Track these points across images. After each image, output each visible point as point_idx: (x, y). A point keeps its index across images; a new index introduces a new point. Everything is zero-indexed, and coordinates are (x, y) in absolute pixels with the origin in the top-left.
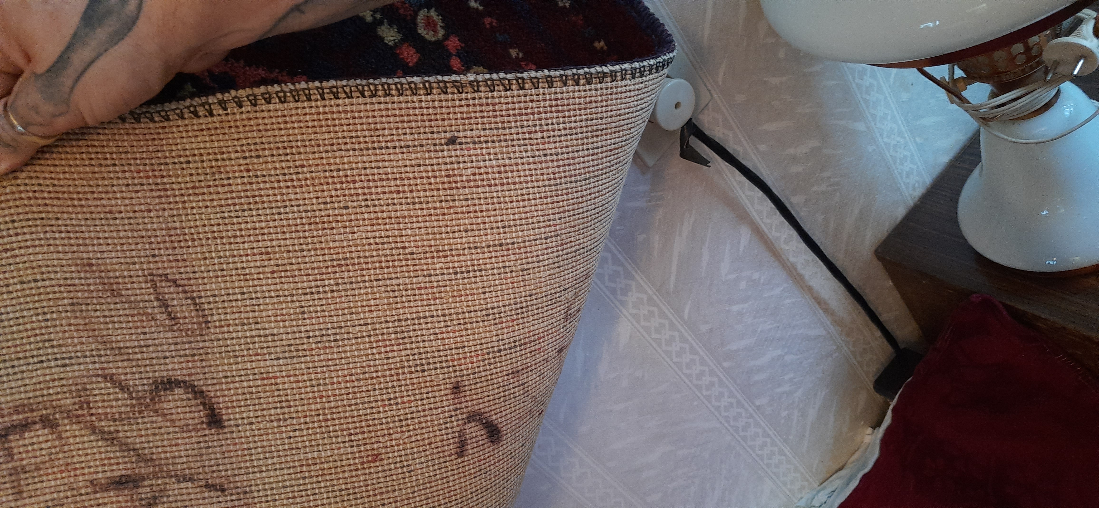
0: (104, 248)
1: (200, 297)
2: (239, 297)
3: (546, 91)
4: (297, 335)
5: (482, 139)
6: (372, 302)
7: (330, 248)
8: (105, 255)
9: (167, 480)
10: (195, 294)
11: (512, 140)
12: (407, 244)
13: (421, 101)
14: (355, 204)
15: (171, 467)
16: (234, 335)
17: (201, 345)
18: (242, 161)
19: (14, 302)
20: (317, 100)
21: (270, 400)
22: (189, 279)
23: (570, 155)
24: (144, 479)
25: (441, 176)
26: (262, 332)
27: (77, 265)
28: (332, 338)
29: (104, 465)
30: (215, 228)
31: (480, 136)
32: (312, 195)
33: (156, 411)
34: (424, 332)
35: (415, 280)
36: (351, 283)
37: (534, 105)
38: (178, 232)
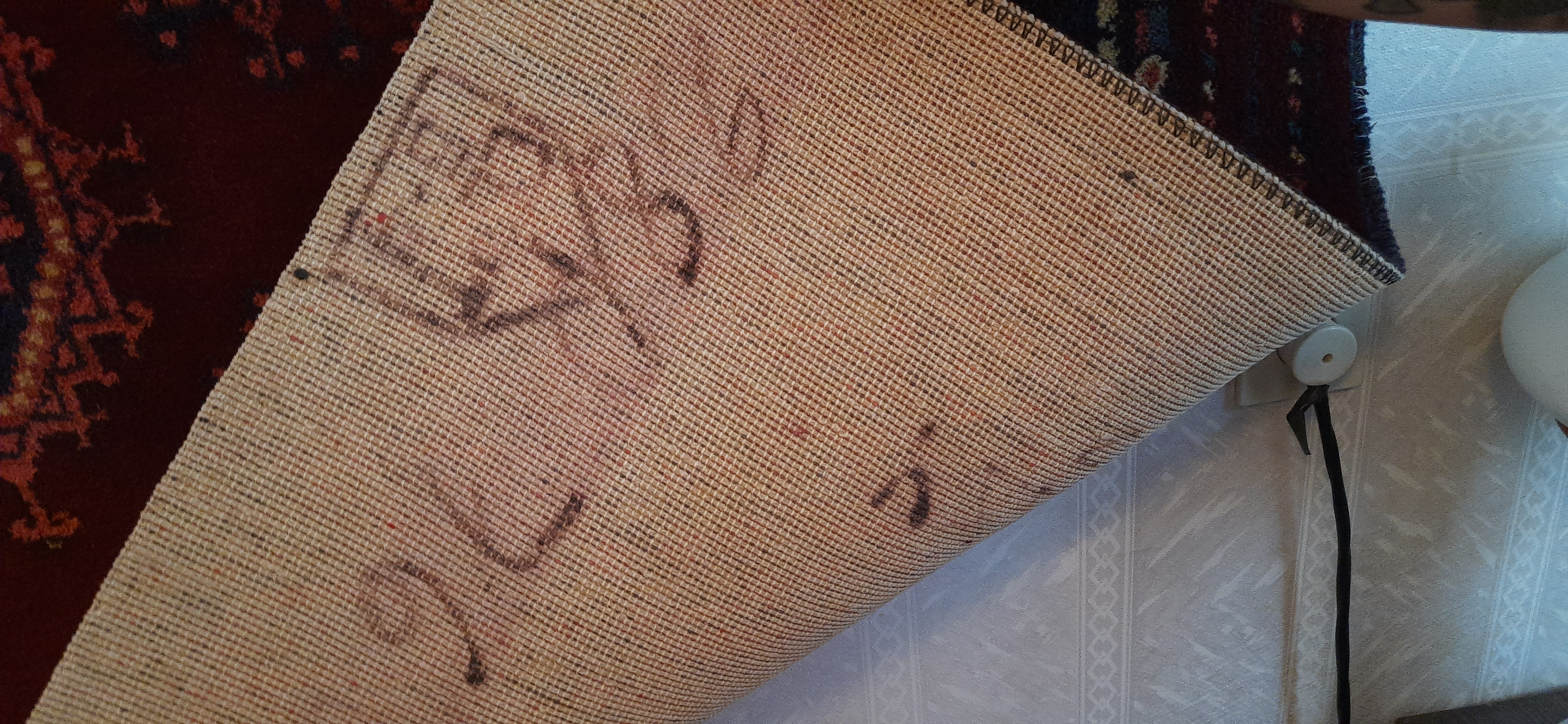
0: (726, 33)
1: (771, 146)
2: (806, 173)
3: (1261, 198)
4: (828, 252)
5: (1159, 197)
6: (922, 276)
7: (926, 191)
8: (722, 40)
9: (601, 293)
10: (769, 139)
11: (1187, 221)
12: (1001, 244)
13: (1129, 115)
14: (985, 167)
15: (614, 284)
16: (772, 205)
17: (736, 190)
18: (912, 49)
19: (609, 20)
20: (1030, 41)
21: (753, 294)
22: (776, 121)
23: (1231, 284)
24: (581, 274)
25: (1090, 202)
26: (799, 223)
27: (690, 30)
28: (856, 280)
29: (559, 232)
30: (838, 92)
31: (1158, 193)
32: (950, 128)
33: (645, 220)
34: (945, 346)
35: (979, 286)
36: (918, 241)
37: (1238, 203)
38: (804, 70)
